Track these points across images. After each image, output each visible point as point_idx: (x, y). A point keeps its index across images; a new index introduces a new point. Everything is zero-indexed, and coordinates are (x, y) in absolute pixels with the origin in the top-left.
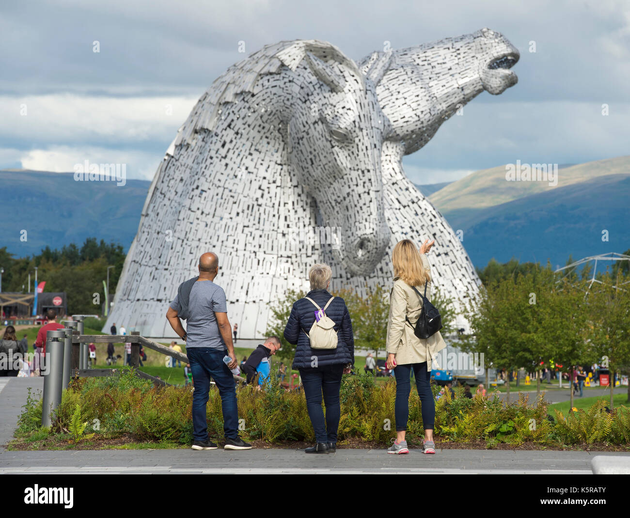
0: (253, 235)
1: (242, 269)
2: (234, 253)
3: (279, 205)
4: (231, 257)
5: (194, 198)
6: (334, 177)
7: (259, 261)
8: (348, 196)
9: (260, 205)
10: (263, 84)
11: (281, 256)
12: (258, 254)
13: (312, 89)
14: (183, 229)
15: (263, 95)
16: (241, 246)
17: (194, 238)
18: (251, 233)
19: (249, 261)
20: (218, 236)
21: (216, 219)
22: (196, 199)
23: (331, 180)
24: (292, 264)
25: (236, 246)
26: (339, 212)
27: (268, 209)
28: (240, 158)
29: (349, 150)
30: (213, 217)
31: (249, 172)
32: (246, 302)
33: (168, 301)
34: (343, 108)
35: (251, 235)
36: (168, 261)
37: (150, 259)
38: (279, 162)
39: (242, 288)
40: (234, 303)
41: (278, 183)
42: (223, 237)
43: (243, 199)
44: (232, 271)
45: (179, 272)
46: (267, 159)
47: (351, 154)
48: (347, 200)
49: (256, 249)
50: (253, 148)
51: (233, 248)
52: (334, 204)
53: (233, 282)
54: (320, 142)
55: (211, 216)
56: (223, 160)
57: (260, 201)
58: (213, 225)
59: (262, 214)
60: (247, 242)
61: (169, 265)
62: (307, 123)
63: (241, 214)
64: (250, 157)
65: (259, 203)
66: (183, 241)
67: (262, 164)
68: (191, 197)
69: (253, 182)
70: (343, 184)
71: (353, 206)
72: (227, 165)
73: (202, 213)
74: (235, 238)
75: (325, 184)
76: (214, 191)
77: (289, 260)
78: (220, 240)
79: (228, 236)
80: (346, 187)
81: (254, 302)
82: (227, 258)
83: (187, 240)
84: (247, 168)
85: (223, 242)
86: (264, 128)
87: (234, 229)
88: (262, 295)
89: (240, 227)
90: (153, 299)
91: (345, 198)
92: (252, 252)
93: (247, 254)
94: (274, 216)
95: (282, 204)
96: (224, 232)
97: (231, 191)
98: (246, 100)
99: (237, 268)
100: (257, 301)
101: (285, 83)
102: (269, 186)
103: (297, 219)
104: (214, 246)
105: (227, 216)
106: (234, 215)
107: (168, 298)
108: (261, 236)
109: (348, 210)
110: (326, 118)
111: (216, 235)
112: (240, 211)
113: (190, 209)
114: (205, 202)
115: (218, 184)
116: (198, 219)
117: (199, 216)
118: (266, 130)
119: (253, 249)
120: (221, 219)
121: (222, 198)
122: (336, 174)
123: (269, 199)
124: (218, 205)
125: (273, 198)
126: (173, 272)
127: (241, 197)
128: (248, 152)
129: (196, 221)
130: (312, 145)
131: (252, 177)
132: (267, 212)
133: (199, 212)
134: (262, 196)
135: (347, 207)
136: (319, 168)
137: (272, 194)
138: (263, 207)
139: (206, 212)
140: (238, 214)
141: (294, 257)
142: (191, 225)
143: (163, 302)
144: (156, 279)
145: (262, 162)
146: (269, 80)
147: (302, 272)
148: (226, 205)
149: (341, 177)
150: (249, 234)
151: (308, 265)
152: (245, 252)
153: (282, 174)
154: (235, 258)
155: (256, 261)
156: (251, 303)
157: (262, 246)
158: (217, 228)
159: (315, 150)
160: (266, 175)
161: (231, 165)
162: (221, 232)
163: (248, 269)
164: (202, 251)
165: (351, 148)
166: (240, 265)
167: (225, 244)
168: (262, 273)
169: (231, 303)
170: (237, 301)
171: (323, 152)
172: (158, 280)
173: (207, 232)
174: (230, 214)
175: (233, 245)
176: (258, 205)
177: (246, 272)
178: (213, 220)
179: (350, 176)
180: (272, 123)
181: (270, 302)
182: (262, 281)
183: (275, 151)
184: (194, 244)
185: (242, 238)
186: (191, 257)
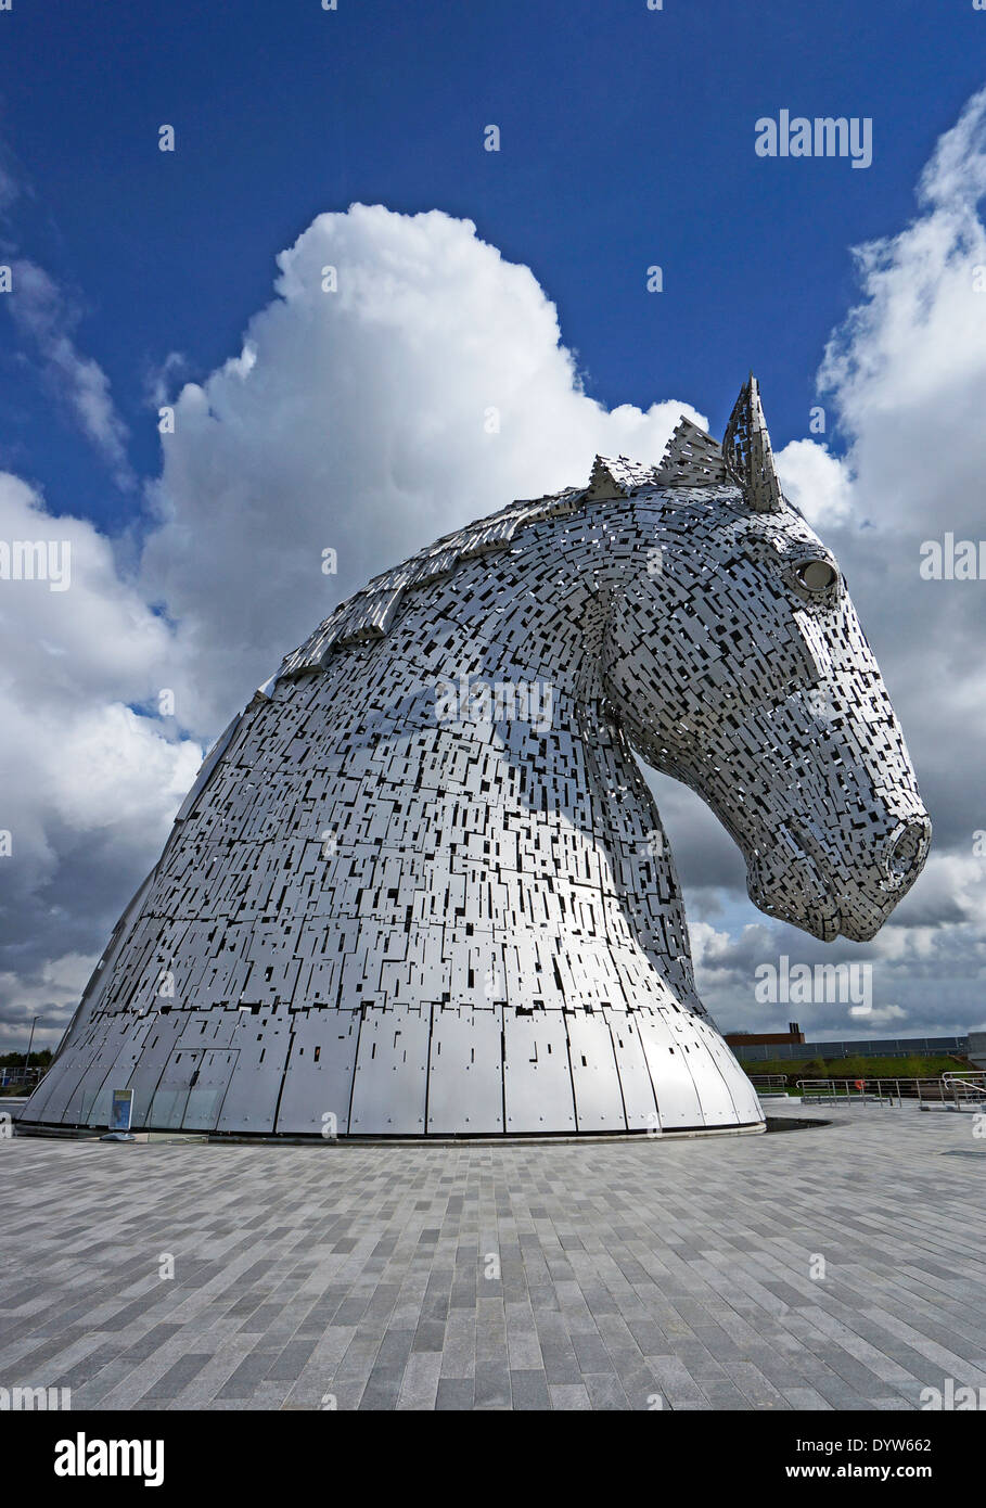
0: (534, 836)
1: (524, 919)
2: (492, 877)
3: (586, 778)
4: (485, 885)
5: (354, 750)
6: (791, 683)
7: (562, 900)
8: (838, 728)
9: (541, 771)
11: (608, 895)
12: (555, 880)
16: (507, 859)
17: (361, 837)
18: (529, 831)
19: (537, 899)
20: (439, 833)
21: (425, 796)
22: (361, 752)
23: (778, 694)
24: (632, 916)
25: (492, 856)
27: (561, 782)
29: (827, 625)
30: (416, 790)
32: (565, 1011)
35: (529, 837)
36: (275, 897)
37: (207, 903)
38: (567, 692)
39: (538, 967)
41: (574, 731)
42: (453, 834)
43: (495, 755)
44: (499, 922)
47: (831, 635)
48: (836, 736)
49: (550, 869)
50: (509, 656)
51: (486, 862)
52: (785, 751)
53: (510, 953)
55: (407, 790)
56: (430, 676)
57: (540, 763)
58: (417, 808)
59: (551, 791)
60: (522, 851)
61: (279, 907)
63: (494, 787)
64: (499, 674)
65: (539, 765)
68: (343, 749)
73: (382, 781)
74: (487, 838)
75: (757, 704)
76: (410, 736)
77: (625, 905)
78: (445, 841)
79: (467, 834)
81: (588, 1010)
82: (473, 888)
83: (340, 843)
85: (453, 847)
86: (539, 613)
87: (481, 818)
88: (602, 993)
89: (497, 815)
90: (224, 1004)
91: (825, 735)
92: (539, 876)
93: (528, 881)
94: (580, 796)
96: (454, 824)
97: (457, 737)
99: (509, 915)
100: (596, 1006)
101: (607, 517)
102: (553, 734)
104: (430, 857)
105: (455, 788)
106: (474, 785)
107: (286, 997)
108: (555, 840)
111: (431, 829)
112: (489, 777)
113: (342, 774)
114: (388, 759)
115: (421, 721)
116: (369, 794)
117: (373, 788)
118: (543, 619)
119: (538, 867)
120: (441, 794)
122: (799, 675)
123: (561, 761)
124: (426, 765)
125: (571, 761)
126: (296, 926)
127: (486, 749)
129: (363, 801)
132: (561, 787)
133: (373, 779)
134: (543, 752)
136: (750, 663)
137: (565, 751)
138: (550, 774)
139: (392, 777)
140: (485, 786)
141: (632, 899)
142: (349, 809)
143: (267, 1011)
144: (232, 948)
146: (551, 527)
147: (657, 939)
148: (449, 764)
149: (809, 685)
150: (524, 833)
152: (520, 876)
153: (578, 717)
154: (498, 891)
155: (553, 900)
156: (581, 1014)
157: (562, 865)
158: (430, 813)
162: (444, 826)
163: (540, 916)
164: (393, 867)
165: (830, 620)
166: (516, 906)
167: (461, 850)
168: (578, 932)
169: (520, 1011)
170: (539, 1005)
171: (763, 622)
172: (238, 949)
173: (401, 823)
174: (464, 784)
175: (486, 856)
176: (535, 769)
177: (536, 926)
178: (415, 796)
179: (837, 683)
180: (562, 604)
181: (630, 1011)
182: (585, 951)
183: (562, 668)
184: (363, 852)
185: (506, 839)
186: (356, 883)
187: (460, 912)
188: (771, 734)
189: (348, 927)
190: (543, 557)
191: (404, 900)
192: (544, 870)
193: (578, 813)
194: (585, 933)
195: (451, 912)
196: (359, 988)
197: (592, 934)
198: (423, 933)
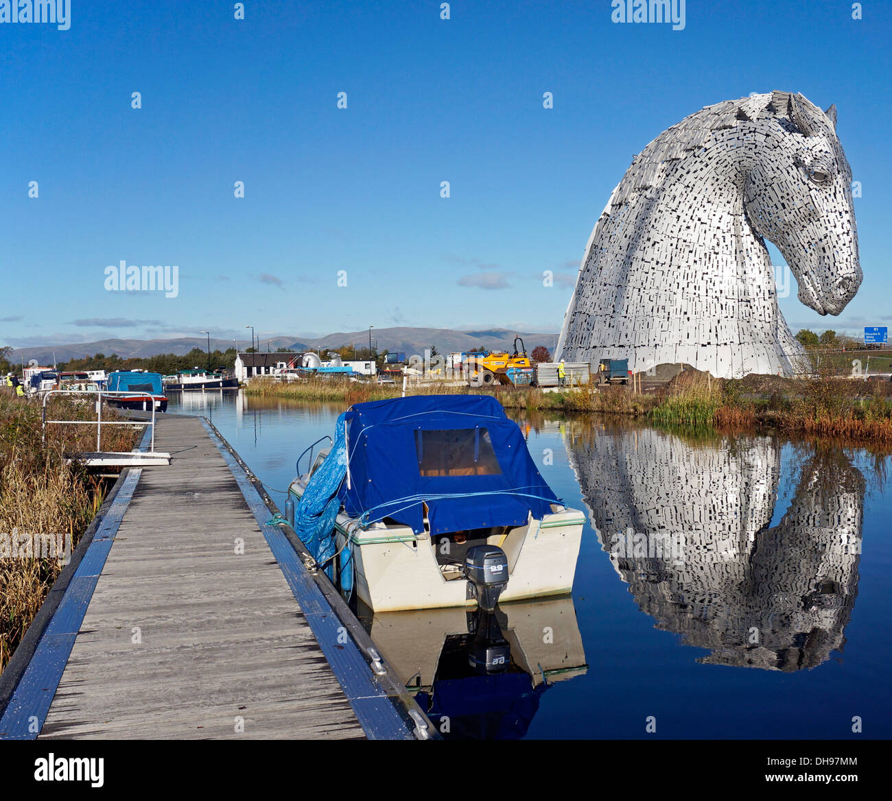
0: (713, 282)
1: (707, 314)
2: (696, 300)
3: (736, 253)
4: (694, 302)
5: (646, 249)
6: (809, 219)
7: (722, 306)
8: (825, 237)
9: (717, 254)
10: (716, 139)
11: (742, 301)
12: (720, 298)
13: (782, 136)
14: (638, 279)
15: (717, 148)
16: (702, 292)
17: (652, 286)
18: (711, 279)
19: (713, 306)
20: (678, 283)
21: (674, 268)
22: (650, 250)
23: (804, 223)
24: (751, 307)
25: (697, 292)
26: (813, 254)
27: (725, 257)
28: (691, 210)
29: (826, 193)
30: (670, 266)
31: (702, 223)
32: (717, 345)
33: (632, 347)
34: (821, 151)
35: (711, 282)
36: (625, 309)
38: (731, 213)
39: (710, 331)
40: (706, 346)
41: (733, 232)
42: (683, 283)
43: (699, 249)
44: (698, 316)
45: (640, 319)
46: (720, 210)
47: (828, 197)
48: (824, 241)
49: (718, 294)
50: (706, 200)
51: (695, 294)
52: (806, 246)
53: (701, 327)
54: (795, 186)
55: (667, 266)
56: (673, 213)
57: (717, 249)
58: (670, 274)
59: (720, 261)
60: (708, 289)
61: (626, 313)
62: (778, 168)
63: (698, 262)
64: (702, 209)
65: (716, 251)
66: (639, 290)
67: (714, 215)
68: (642, 248)
69: (707, 231)
70: (819, 226)
71: (831, 247)
72: (679, 217)
73: (658, 263)
74: (695, 284)
75: (796, 227)
76: (667, 242)
77: (749, 303)
78: (681, 287)
79: (688, 283)
80: (823, 228)
81: (725, 344)
82: (690, 304)
83: (644, 289)
84: (699, 220)
85: (683, 288)
86: (717, 180)
87: (694, 276)
88: (731, 338)
89: (699, 275)
90: (614, 345)
91: (821, 240)
92: (714, 297)
93: (710, 300)
95: (738, 252)
96: (684, 279)
97: (685, 241)
98: (696, 155)
99: (702, 313)
100: (728, 343)
101: (745, 134)
102: (724, 235)
103: (752, 265)
104: (675, 293)
105: (683, 265)
106: (691, 263)
108: (721, 282)
109: (825, 252)
110: (804, 161)
111: (676, 282)
112: (697, 259)
113: (643, 260)
114: (659, 253)
115: (671, 235)
116: (653, 268)
117: (655, 266)
118: (719, 182)
119: (714, 295)
120: (679, 267)
121: (677, 248)
122: (812, 216)
123: (725, 248)
124: (674, 255)
125: (729, 246)
126: (633, 319)
127: (696, 246)
128: (700, 204)
129: (651, 271)
130: (784, 190)
131: (706, 227)
132: (725, 260)
133: (655, 262)
134: (718, 245)
135: (824, 249)
136: (793, 212)
137: (728, 242)
138: (720, 254)
139: (661, 261)
140: (695, 262)
141: (752, 301)
142: (647, 275)
143: (627, 348)
144: (613, 327)
145: (715, 213)
146: (723, 135)
147: (761, 315)
148: (682, 254)
149: (816, 219)
150: (709, 280)
151: (766, 308)
152: (707, 298)
153: (735, 224)
154: (699, 305)
155: (719, 306)
156: (723, 345)
157: (723, 292)
158: (675, 275)
159: (788, 194)
160: (719, 225)
161: (683, 217)
162: (680, 280)
163: (713, 313)
164: (663, 297)
165: (828, 190)
166: (705, 310)
167: (686, 290)
168: (727, 317)
169: (703, 345)
170: (709, 343)
171: (798, 195)
172: (615, 327)
173: (665, 280)
174: (687, 262)
175: (695, 291)
176: (715, 253)
177: (711, 316)
178: (670, 268)
179: (828, 218)
180: (727, 175)
181: (740, 344)
182: (728, 324)
183: (728, 202)
184: (653, 292)
185: (702, 284)
186: (652, 304)
187: (685, 313)
188: (801, 239)
189: (650, 320)
190: (719, 153)
191: (667, 310)
192: (716, 295)
193: (731, 270)
194: (729, 317)
195: (682, 313)
196: (654, 340)
197: (732, 317)
198: (673, 321)
